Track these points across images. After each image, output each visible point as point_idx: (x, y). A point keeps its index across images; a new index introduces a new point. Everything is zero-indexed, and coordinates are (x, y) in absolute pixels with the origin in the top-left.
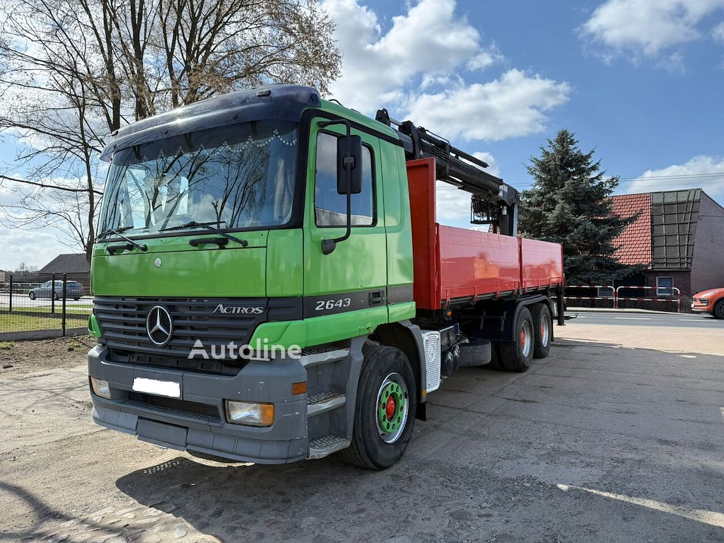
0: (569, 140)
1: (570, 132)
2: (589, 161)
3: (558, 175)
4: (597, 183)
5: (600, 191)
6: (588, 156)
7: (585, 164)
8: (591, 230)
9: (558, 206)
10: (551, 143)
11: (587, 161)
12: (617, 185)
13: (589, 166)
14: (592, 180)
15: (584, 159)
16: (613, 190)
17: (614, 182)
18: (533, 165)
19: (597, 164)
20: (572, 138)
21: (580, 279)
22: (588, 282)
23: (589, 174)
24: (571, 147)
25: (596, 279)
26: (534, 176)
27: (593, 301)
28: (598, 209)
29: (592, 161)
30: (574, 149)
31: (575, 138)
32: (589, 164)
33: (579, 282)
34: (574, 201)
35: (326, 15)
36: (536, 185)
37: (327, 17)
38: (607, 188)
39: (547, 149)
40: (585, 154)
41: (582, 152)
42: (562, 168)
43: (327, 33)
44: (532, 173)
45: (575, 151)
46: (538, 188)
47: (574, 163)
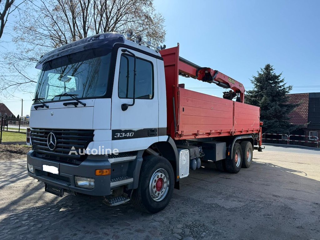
0: (270, 69)
1: (271, 65)
2: (279, 78)
3: (265, 84)
4: (283, 87)
5: (284, 92)
6: (279, 76)
7: (277, 80)
8: (278, 109)
9: (263, 98)
10: (262, 70)
11: (278, 78)
12: (291, 89)
13: (279, 81)
14: (280, 87)
15: (276, 77)
16: (289, 91)
17: (290, 88)
18: (253, 79)
19: (283, 79)
20: (272, 68)
21: (272, 131)
22: (276, 132)
23: (279, 84)
24: (271, 71)
25: (279, 131)
26: (254, 84)
27: (278, 141)
28: (282, 100)
29: (281, 78)
30: (273, 73)
31: (273, 68)
32: (279, 79)
33: (272, 132)
34: (271, 96)
35: (161, 15)
36: (255, 88)
37: (161, 16)
38: (287, 90)
39: (260, 72)
40: (277, 75)
41: (276, 74)
42: (267, 81)
43: (162, 23)
44: (253, 83)
45: (273, 74)
46: (256, 89)
47: (272, 79)
